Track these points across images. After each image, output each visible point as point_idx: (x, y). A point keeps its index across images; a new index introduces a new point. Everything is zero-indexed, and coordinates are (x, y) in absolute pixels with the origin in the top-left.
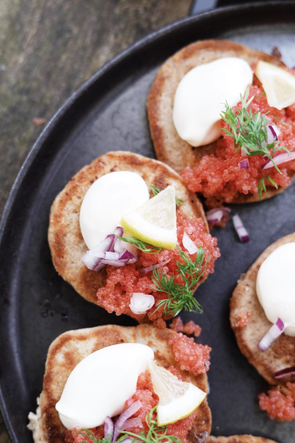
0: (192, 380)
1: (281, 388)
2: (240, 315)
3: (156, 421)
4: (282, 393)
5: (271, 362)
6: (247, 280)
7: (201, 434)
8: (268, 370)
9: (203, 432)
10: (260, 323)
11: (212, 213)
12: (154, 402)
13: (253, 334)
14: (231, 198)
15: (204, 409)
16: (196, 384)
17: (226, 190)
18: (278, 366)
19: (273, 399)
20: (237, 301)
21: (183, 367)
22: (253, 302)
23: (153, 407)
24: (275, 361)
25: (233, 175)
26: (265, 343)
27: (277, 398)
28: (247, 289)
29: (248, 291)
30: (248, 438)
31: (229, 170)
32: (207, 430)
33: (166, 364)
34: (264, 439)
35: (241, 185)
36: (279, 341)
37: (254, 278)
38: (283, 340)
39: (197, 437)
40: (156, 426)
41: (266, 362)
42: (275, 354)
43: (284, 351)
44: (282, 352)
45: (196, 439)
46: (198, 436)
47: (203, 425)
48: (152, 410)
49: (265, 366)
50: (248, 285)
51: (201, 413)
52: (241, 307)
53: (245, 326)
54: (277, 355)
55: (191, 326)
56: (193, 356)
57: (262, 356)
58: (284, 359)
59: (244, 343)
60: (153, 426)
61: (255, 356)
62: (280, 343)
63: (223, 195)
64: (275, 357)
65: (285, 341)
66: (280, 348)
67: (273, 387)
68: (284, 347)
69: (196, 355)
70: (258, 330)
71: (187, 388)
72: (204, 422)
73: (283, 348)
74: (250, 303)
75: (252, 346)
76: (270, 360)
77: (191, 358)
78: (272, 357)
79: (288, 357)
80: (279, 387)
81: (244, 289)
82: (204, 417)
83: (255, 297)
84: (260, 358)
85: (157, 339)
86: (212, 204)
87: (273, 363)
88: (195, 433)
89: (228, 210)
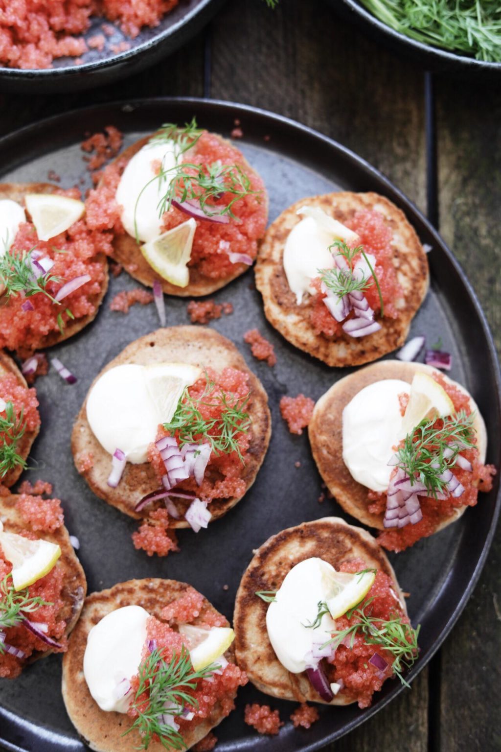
0: (51, 538)
1: (148, 521)
2: (82, 459)
3: (13, 586)
4: (149, 525)
5: (129, 497)
6: (80, 421)
7: (76, 591)
8: (128, 506)
9: (77, 588)
10: (105, 460)
11: (27, 365)
12: (8, 569)
13: (102, 475)
14: (37, 343)
15: (71, 565)
16: (56, 541)
17: (29, 336)
18: (137, 498)
19: (142, 534)
20: (76, 445)
21: (35, 528)
22: (93, 442)
23: (7, 574)
24: (133, 495)
25: (25, 320)
26: (114, 479)
27: (146, 532)
28: (82, 430)
29: (85, 431)
30: (131, 583)
31: (18, 317)
32: (81, 586)
33: (19, 530)
34: (148, 579)
35: (38, 327)
36: (130, 472)
37: (84, 417)
38: (132, 470)
39: (72, 595)
40: (14, 592)
41: (124, 498)
42: (129, 487)
43: (137, 482)
44: (136, 483)
45: (72, 598)
46: (73, 593)
47: (75, 581)
48: (6, 577)
49: (123, 502)
50: (82, 426)
51: (70, 569)
52: (82, 450)
53: (92, 467)
54: (132, 488)
55: (40, 485)
56: (40, 513)
57: (119, 493)
58: (140, 489)
59: (96, 486)
60: (11, 593)
61: (111, 496)
62: (131, 475)
63: (28, 342)
64: (131, 490)
65: (135, 471)
66: (133, 479)
67: (140, 522)
68: (136, 477)
69: (44, 512)
70: (106, 468)
71: (38, 546)
72: (75, 578)
73: (135, 479)
74: (90, 443)
75: (104, 487)
76: (127, 495)
77: (39, 516)
78: (128, 491)
79: (144, 486)
80: (145, 520)
81: (80, 431)
82: (75, 573)
83: (92, 435)
84: (117, 496)
85: (5, 508)
86: (24, 355)
87: (131, 496)
88: (69, 592)
89: (41, 356)
